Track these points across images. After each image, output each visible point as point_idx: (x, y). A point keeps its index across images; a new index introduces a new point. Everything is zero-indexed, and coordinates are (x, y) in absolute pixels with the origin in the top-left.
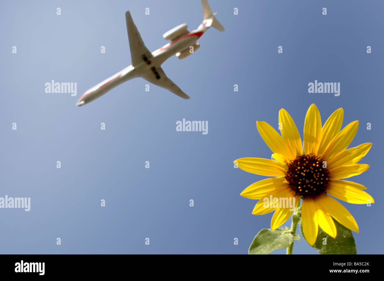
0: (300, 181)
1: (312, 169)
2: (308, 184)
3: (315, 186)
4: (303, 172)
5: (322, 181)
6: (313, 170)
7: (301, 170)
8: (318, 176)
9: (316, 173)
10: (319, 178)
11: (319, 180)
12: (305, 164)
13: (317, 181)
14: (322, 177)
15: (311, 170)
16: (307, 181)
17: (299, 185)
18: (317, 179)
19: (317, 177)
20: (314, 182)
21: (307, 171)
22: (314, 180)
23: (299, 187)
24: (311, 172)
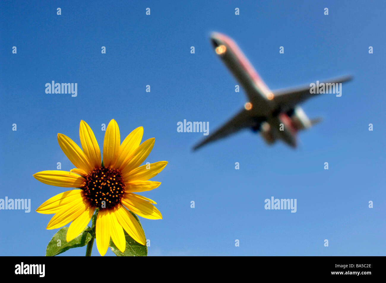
0: (97, 194)
1: (109, 182)
2: (104, 197)
3: (110, 199)
4: (101, 186)
5: (117, 194)
6: (109, 184)
7: (98, 184)
8: (114, 189)
9: (112, 186)
10: (115, 192)
11: (115, 193)
12: (102, 178)
13: (112, 194)
14: (118, 190)
15: (107, 183)
16: (104, 194)
17: (96, 198)
18: (113, 192)
19: (113, 191)
20: (110, 195)
21: (104, 185)
22: (110, 193)
23: (96, 200)
24: (108, 186)
